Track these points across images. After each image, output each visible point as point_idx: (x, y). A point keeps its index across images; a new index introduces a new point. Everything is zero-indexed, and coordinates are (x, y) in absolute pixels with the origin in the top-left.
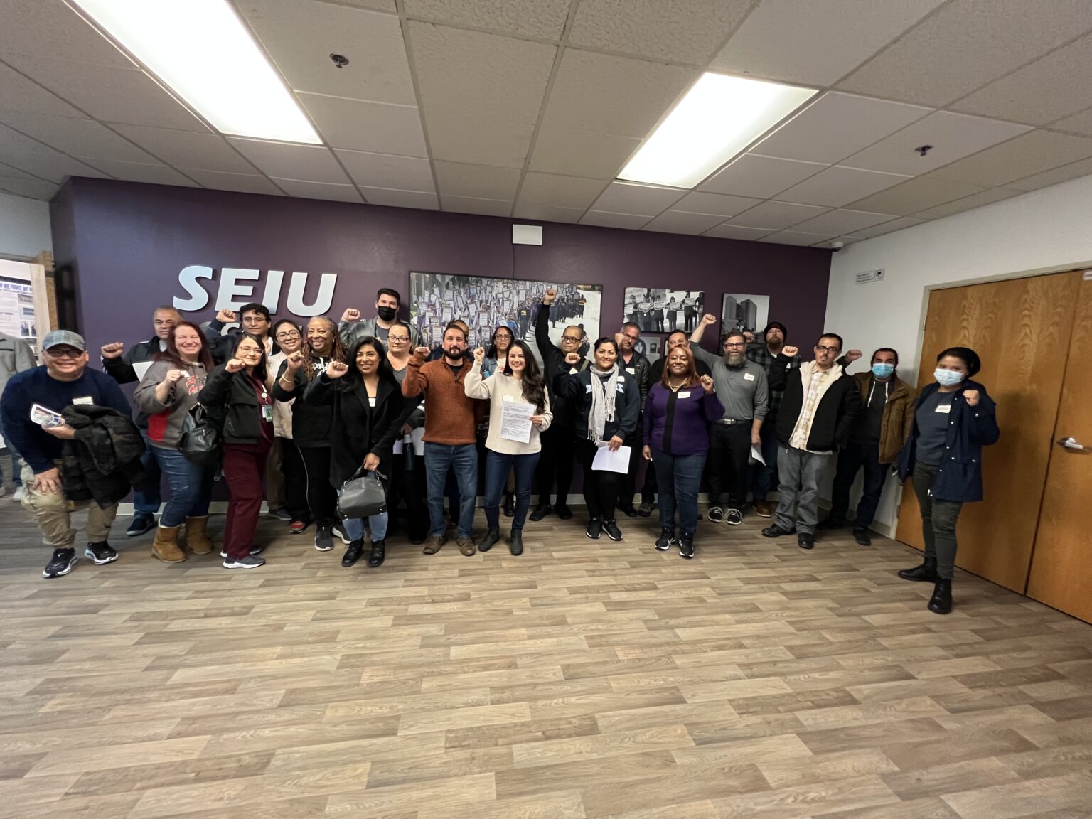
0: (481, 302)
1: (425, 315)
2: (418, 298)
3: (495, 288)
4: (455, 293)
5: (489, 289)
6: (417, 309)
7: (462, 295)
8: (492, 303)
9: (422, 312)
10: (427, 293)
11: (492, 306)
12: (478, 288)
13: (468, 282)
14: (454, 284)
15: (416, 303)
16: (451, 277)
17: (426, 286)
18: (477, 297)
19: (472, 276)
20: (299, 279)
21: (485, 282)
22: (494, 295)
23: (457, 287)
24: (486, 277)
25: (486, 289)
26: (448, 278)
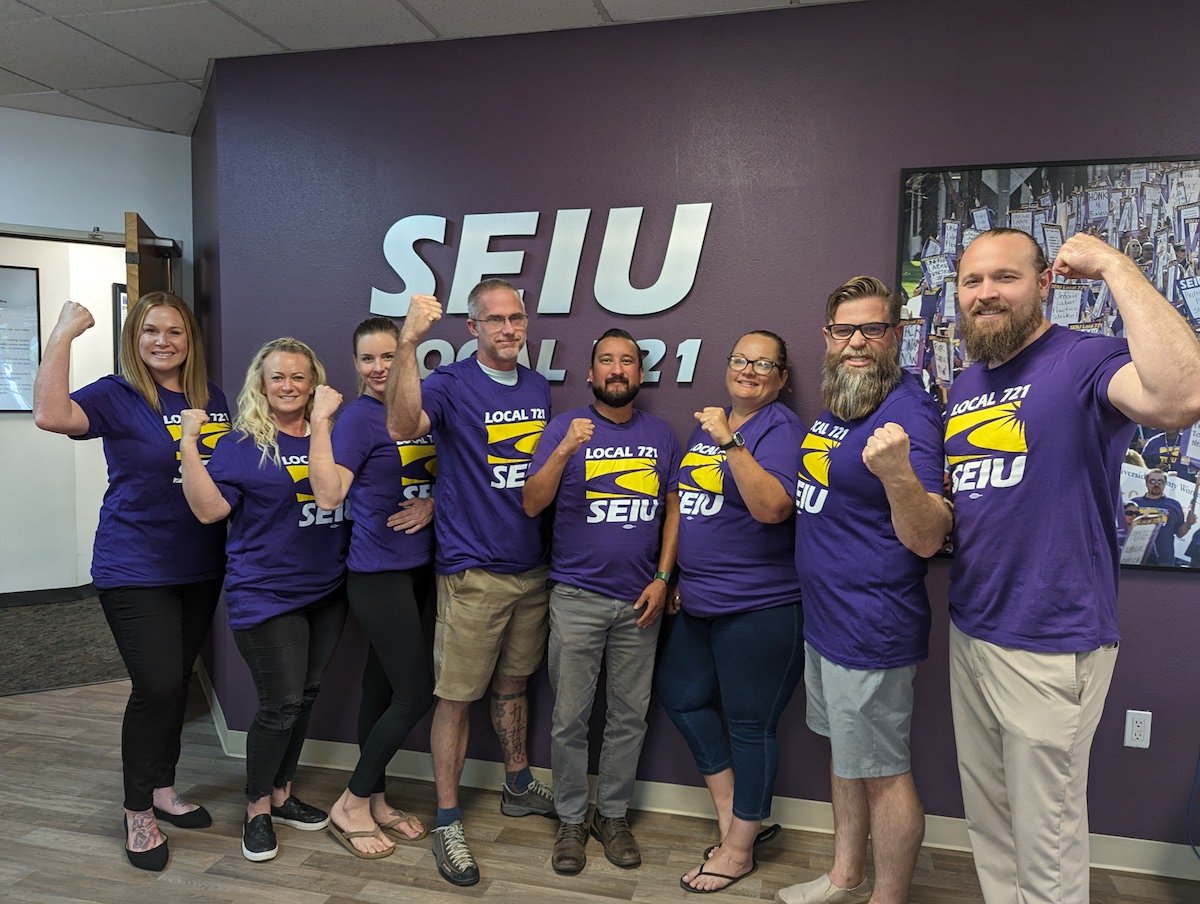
0: (1124, 237)
1: (943, 289)
2: (925, 243)
3: (1174, 191)
4: (1041, 218)
5: (1152, 195)
6: (920, 275)
7: (1061, 221)
8: (1163, 237)
9: (935, 280)
10: (952, 229)
11: (1162, 245)
12: (1117, 197)
13: (1082, 181)
14: (1036, 193)
15: (918, 257)
16: (1029, 172)
17: (951, 208)
18: (1110, 225)
19: (1094, 163)
20: (623, 225)
21: (1138, 174)
22: (1169, 211)
23: (1047, 201)
24: (1141, 161)
25: (1141, 194)
26: (1018, 178)
